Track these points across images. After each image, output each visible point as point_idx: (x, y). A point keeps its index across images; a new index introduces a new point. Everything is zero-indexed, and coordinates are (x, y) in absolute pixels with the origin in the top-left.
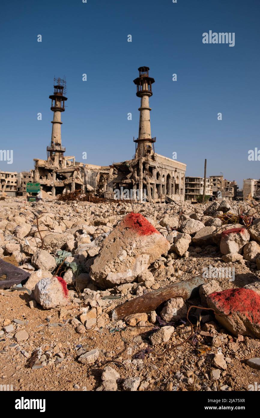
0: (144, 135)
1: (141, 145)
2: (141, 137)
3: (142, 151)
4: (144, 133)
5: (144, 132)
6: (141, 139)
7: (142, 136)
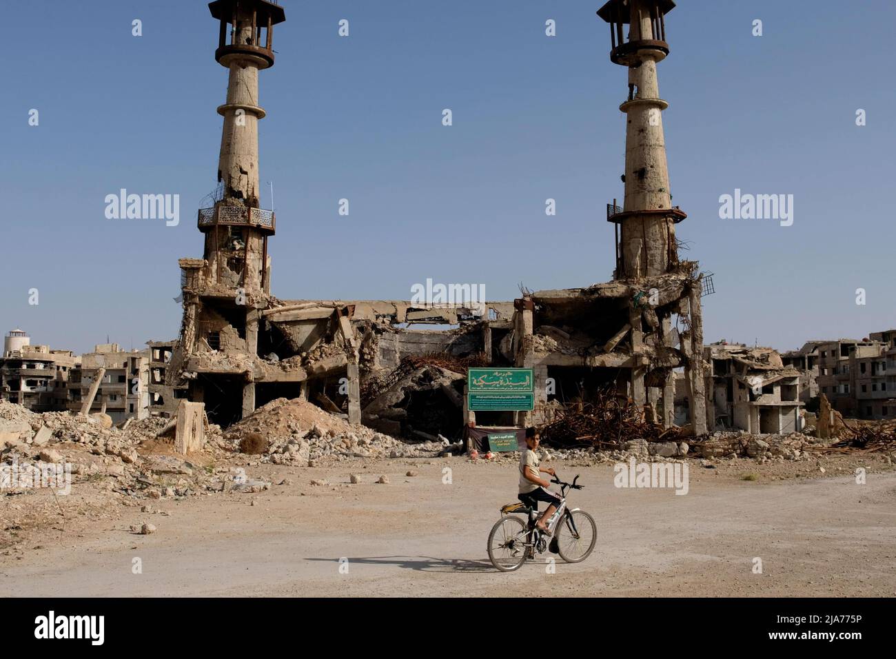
0: (660, 195)
1: (652, 230)
2: (651, 203)
3: (659, 252)
4: (661, 190)
5: (659, 186)
6: (647, 209)
7: (654, 200)
